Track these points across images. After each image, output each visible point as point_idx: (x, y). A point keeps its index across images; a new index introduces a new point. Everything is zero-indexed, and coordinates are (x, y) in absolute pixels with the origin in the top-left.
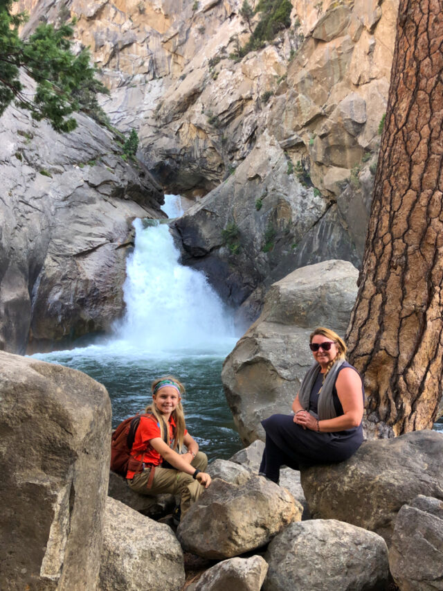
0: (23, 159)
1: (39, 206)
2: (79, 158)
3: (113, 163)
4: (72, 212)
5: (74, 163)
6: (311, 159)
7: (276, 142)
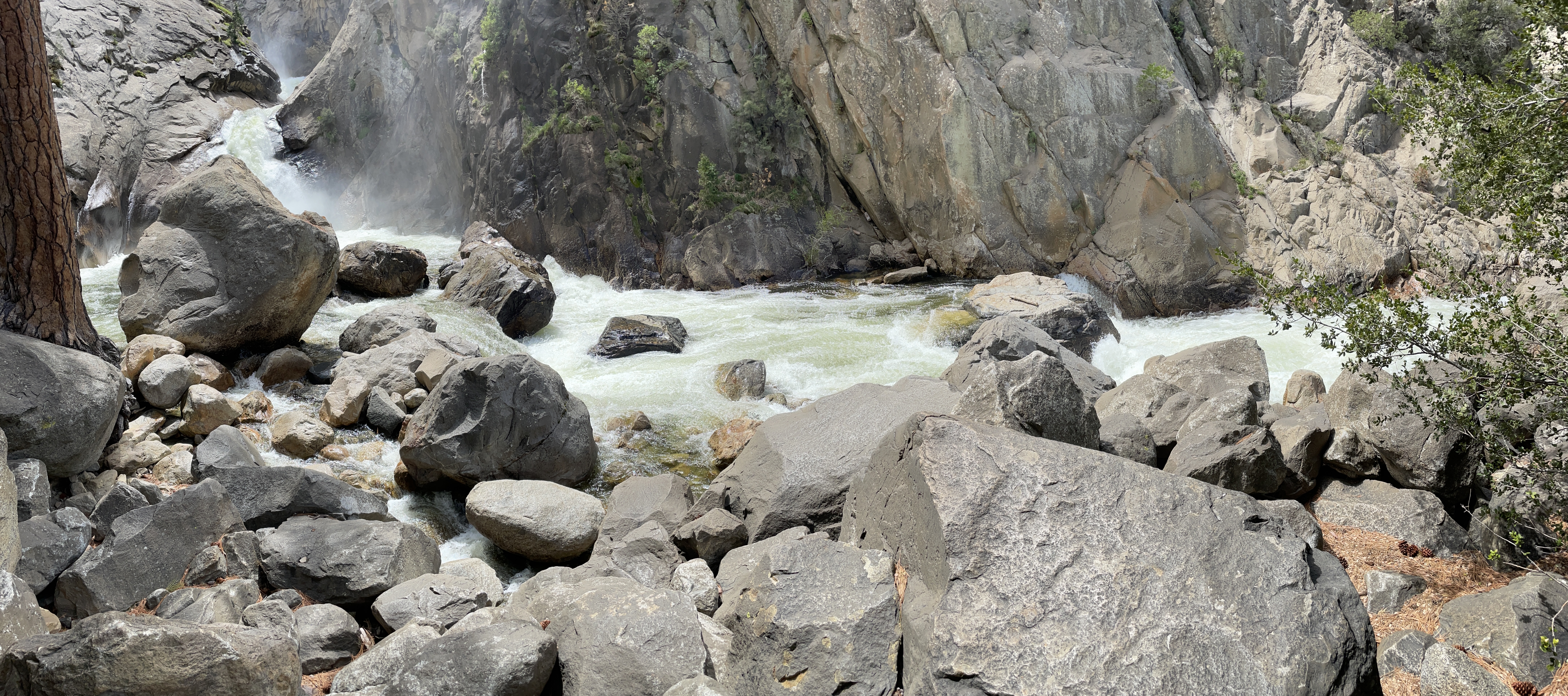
0: (113, 62)
1: (130, 111)
2: (175, 52)
4: (167, 112)
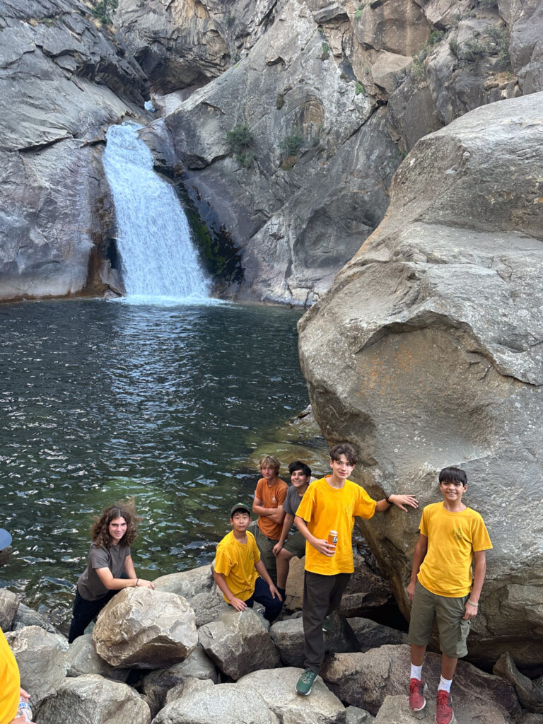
2: (28, 12)
3: (79, 27)
4: (16, 88)
5: (22, 18)
6: (355, 41)
7: (308, 12)
